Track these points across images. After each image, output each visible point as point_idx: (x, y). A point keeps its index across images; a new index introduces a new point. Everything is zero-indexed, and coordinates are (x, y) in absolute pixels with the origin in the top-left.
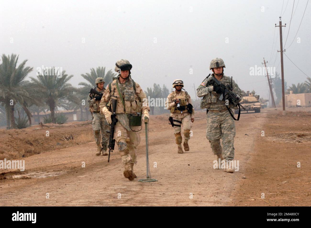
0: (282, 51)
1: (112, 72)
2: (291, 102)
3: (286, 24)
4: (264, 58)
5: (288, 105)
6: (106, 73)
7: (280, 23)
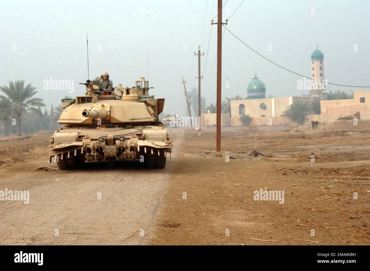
0: (199, 78)
1: (31, 86)
2: (209, 121)
3: (204, 53)
4: (183, 77)
5: (205, 124)
6: (25, 86)
7: (199, 51)
